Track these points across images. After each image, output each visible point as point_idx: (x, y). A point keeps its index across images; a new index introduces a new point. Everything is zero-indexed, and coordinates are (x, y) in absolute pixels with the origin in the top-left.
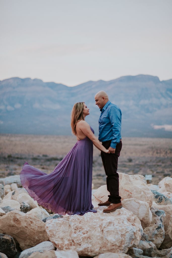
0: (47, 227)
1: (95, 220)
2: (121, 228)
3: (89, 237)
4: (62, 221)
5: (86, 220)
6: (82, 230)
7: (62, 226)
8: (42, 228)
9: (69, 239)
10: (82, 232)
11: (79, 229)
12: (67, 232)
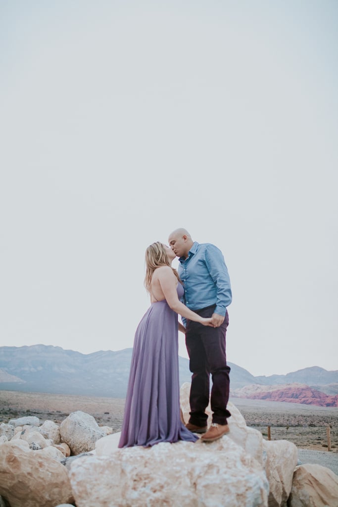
0: (73, 474)
1: (178, 460)
2: (234, 480)
3: (167, 500)
4: (106, 460)
5: (158, 459)
6: (149, 482)
7: (107, 472)
8: (59, 477)
9: (120, 503)
10: (150, 488)
11: (143, 478)
12: (117, 486)
